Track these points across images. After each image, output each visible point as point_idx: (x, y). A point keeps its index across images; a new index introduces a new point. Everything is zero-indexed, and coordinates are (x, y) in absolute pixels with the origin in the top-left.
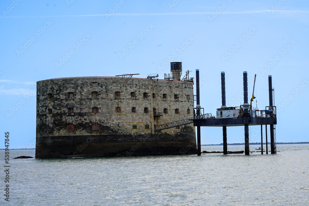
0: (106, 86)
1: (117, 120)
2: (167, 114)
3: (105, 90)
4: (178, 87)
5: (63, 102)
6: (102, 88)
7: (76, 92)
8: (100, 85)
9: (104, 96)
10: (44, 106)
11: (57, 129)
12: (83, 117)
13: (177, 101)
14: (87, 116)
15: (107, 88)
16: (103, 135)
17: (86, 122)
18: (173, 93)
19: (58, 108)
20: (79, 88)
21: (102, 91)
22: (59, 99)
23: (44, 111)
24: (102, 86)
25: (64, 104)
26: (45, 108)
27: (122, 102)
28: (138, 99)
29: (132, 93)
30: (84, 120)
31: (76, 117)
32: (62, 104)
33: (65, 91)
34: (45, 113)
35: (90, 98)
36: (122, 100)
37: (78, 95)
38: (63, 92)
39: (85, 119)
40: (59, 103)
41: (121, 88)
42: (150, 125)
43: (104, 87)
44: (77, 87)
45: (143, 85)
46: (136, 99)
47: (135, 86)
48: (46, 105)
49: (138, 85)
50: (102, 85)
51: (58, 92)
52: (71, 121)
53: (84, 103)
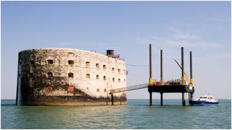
0: (80, 57)
1: (87, 84)
2: (115, 82)
3: (79, 60)
4: (120, 64)
5: (43, 68)
6: (77, 58)
7: (56, 60)
8: (75, 55)
9: (78, 64)
10: (26, 71)
11: (37, 90)
12: (61, 81)
13: (119, 74)
14: (64, 80)
15: (80, 58)
16: (76, 96)
17: (63, 84)
18: (117, 68)
19: (39, 73)
20: (58, 57)
21: (76, 60)
22: (40, 65)
23: (26, 74)
24: (76, 57)
25: (44, 69)
26: (26, 72)
27: (91, 70)
28: (100, 70)
29: (97, 64)
30: (61, 83)
31: (54, 80)
32: (42, 69)
33: (45, 59)
34: (26, 77)
35: (67, 65)
36: (91, 69)
37: (57, 62)
38: (44, 59)
39: (63, 83)
40: (40, 68)
41: (90, 59)
42: (107, 89)
43: (78, 57)
44: (56, 56)
45: (103, 59)
46: (99, 69)
47: (98, 59)
48: (28, 70)
49: (100, 58)
50: (76, 55)
51: (39, 59)
52: (50, 83)
53: (62, 69)
